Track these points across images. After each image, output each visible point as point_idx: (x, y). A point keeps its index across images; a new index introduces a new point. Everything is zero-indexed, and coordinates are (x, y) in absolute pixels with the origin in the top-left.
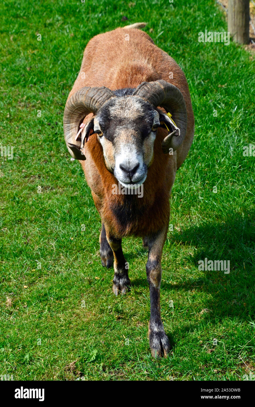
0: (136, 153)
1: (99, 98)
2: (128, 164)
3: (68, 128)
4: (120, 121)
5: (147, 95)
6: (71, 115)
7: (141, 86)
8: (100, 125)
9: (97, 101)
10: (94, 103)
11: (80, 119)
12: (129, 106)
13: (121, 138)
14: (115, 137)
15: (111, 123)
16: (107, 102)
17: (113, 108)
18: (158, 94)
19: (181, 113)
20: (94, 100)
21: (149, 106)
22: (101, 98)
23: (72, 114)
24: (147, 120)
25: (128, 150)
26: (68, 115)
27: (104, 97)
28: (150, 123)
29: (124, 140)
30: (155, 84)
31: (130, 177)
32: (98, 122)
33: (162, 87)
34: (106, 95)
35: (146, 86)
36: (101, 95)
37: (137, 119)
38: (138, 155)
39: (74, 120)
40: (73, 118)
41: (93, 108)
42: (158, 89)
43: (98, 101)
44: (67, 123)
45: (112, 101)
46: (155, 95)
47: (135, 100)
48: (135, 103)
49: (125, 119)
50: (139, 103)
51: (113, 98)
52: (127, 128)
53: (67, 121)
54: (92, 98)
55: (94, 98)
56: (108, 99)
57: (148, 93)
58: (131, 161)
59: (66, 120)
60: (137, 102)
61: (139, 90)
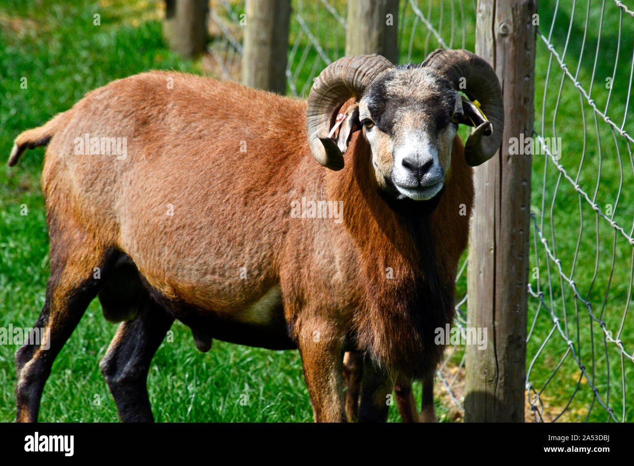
0: (429, 144)
1: (368, 70)
2: (416, 157)
3: (314, 122)
4: (403, 101)
5: (443, 66)
6: (319, 102)
7: (435, 54)
8: (370, 109)
9: (364, 74)
10: (360, 77)
11: (334, 108)
12: (416, 81)
13: (405, 122)
14: (395, 122)
15: (387, 105)
16: (381, 75)
17: (391, 83)
18: (460, 66)
19: (495, 105)
20: (361, 72)
21: (447, 82)
22: (372, 69)
23: (322, 99)
24: (445, 103)
25: (416, 139)
26: (316, 101)
27: (376, 67)
28: (450, 108)
29: (409, 125)
30: (457, 53)
31: (419, 177)
32: (367, 105)
33: (467, 58)
34: (379, 64)
35: (442, 54)
36: (372, 65)
37: (429, 99)
38: (431, 147)
39: (325, 110)
40: (322, 107)
41: (359, 86)
42: (461, 60)
43: (367, 73)
44: (313, 115)
45: (388, 74)
46: (456, 68)
47: (425, 72)
48: (426, 77)
49: (409, 97)
50: (432, 77)
51: (390, 70)
52: (414, 110)
53: (313, 111)
54: (357, 70)
55: (360, 69)
56: (383, 70)
57: (446, 63)
58: (421, 153)
59: (311, 109)
60: (429, 76)
61: (432, 59)
